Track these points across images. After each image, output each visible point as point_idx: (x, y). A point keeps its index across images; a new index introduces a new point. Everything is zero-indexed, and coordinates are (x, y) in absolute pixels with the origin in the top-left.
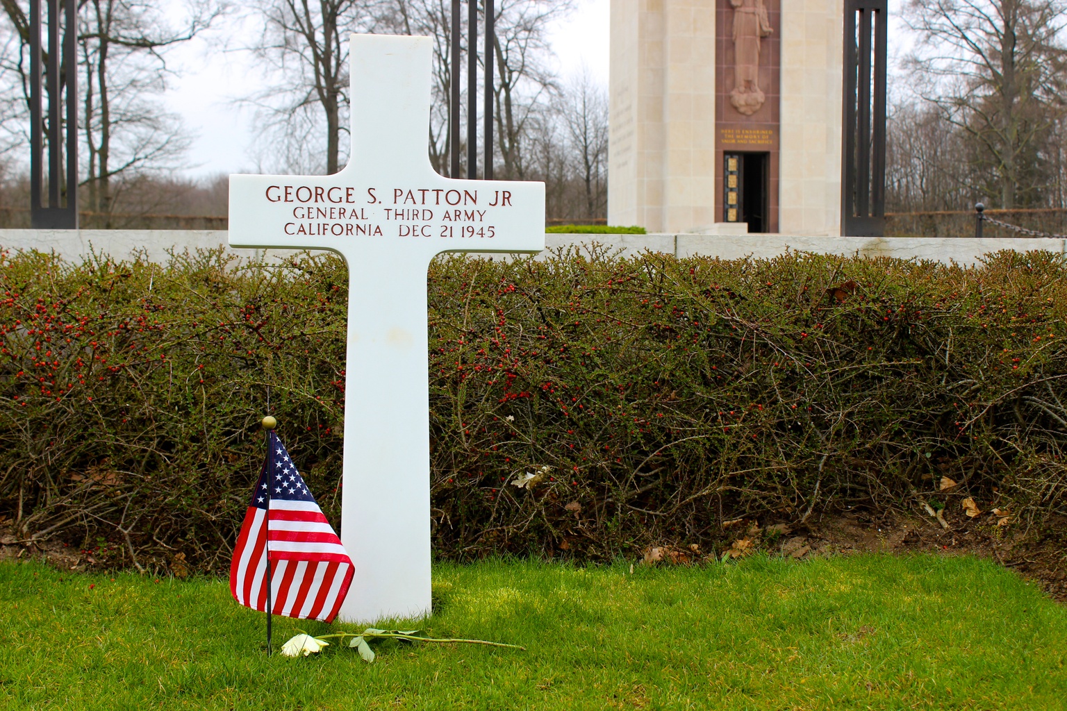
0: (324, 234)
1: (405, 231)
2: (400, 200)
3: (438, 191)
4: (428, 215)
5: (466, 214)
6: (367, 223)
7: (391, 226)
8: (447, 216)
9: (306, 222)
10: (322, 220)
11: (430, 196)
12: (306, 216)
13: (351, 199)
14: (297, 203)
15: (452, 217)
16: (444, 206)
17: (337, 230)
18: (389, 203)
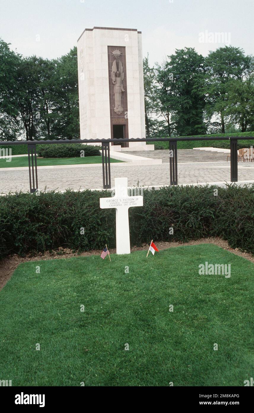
1: (124, 205)
3: (129, 199)
5: (133, 202)
8: (130, 202)
13: (118, 201)
18: (123, 201)
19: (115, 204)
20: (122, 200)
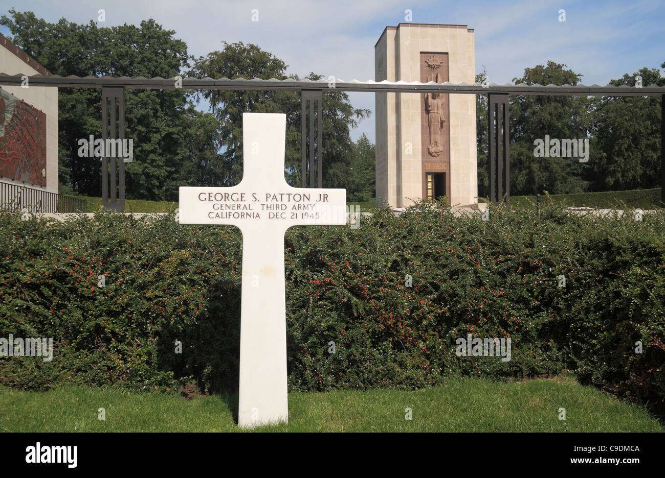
0: (229, 218)
1: (272, 215)
2: (270, 199)
3: (289, 194)
4: (284, 207)
5: (304, 206)
6: (252, 211)
7: (264, 214)
8: (294, 207)
9: (219, 212)
10: (228, 210)
11: (285, 197)
12: (220, 208)
13: (243, 199)
14: (215, 202)
15: (297, 208)
16: (292, 202)
17: (236, 215)
18: (263, 201)
19: (231, 211)
20: (262, 198)
